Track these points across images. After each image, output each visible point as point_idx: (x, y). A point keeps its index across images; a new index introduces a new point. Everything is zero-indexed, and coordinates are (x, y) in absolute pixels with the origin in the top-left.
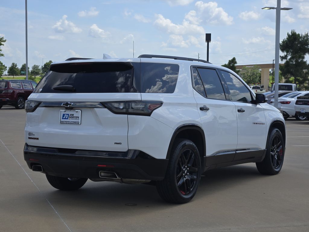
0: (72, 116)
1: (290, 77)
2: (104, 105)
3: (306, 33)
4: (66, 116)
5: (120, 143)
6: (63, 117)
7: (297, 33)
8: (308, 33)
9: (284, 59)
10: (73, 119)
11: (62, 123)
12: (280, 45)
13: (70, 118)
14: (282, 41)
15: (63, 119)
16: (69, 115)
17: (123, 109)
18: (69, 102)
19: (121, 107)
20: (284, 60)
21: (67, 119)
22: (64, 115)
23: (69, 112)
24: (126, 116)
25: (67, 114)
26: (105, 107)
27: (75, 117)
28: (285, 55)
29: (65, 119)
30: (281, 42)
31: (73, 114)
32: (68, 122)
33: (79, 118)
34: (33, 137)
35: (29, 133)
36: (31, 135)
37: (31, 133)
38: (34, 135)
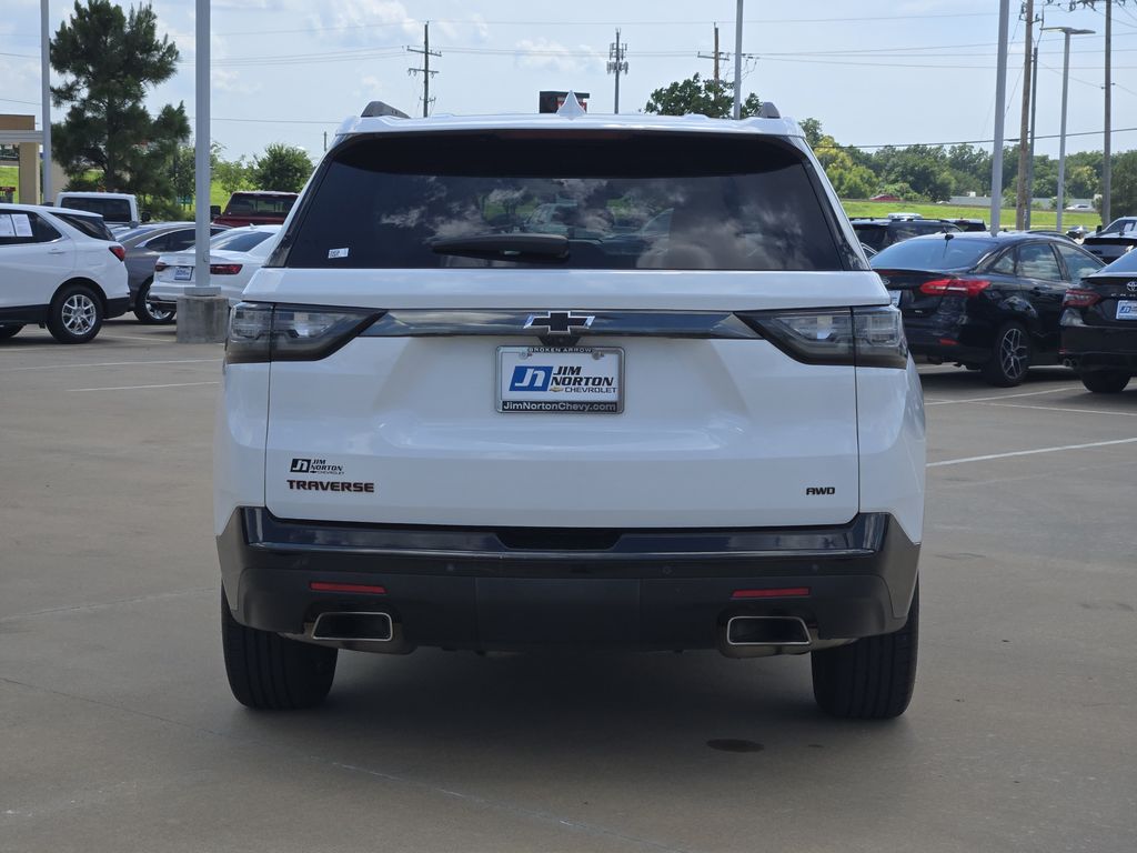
0: (572, 376)
1: (86, 170)
2: (760, 323)
3: (144, 6)
4: (534, 377)
5: (829, 491)
6: (513, 382)
7: (113, 5)
8: (150, 6)
9: (66, 98)
10: (577, 390)
11: (510, 408)
12: (51, 44)
13: (561, 386)
14: (59, 29)
15: (513, 388)
16: (555, 370)
17: (832, 338)
18: (569, 312)
19: (822, 335)
20: (65, 102)
21: (544, 388)
22: (520, 373)
23: (557, 360)
24: (849, 370)
25: (537, 369)
26: (763, 333)
27: (588, 379)
28: (67, 85)
29: (531, 387)
30: (53, 37)
31: (579, 369)
32: (551, 403)
33: (615, 384)
34: (325, 478)
35: (295, 462)
36: (311, 470)
37: (309, 461)
38: (334, 468)
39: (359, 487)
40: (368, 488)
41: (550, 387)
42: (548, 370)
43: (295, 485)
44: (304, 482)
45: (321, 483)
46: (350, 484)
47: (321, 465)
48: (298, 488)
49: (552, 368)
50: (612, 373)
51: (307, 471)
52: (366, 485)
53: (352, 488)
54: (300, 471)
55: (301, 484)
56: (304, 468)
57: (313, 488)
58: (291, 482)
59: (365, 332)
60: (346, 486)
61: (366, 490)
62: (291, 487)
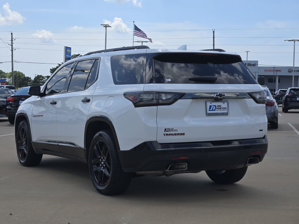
0: (220, 107)
2: (251, 95)
4: (213, 108)
6: (209, 109)
10: (221, 110)
11: (209, 115)
13: (218, 110)
15: (209, 110)
16: (217, 106)
21: (215, 110)
22: (210, 107)
23: (217, 104)
25: (213, 106)
26: (252, 97)
27: (222, 108)
29: (213, 110)
31: (221, 106)
32: (217, 113)
33: (227, 109)
34: (173, 133)
35: (165, 129)
36: (170, 131)
37: (169, 129)
38: (176, 130)
39: (181, 134)
40: (184, 134)
41: (216, 110)
42: (215, 106)
43: (165, 135)
44: (168, 134)
45: (172, 134)
46: (179, 134)
47: (172, 130)
48: (166, 135)
49: (216, 106)
50: (226, 106)
51: (169, 131)
52: (183, 133)
53: (180, 135)
54: (167, 131)
55: (167, 135)
56: (168, 131)
57: (170, 135)
58: (164, 134)
59: (181, 98)
60: (178, 134)
61: (183, 135)
62: (164, 135)
